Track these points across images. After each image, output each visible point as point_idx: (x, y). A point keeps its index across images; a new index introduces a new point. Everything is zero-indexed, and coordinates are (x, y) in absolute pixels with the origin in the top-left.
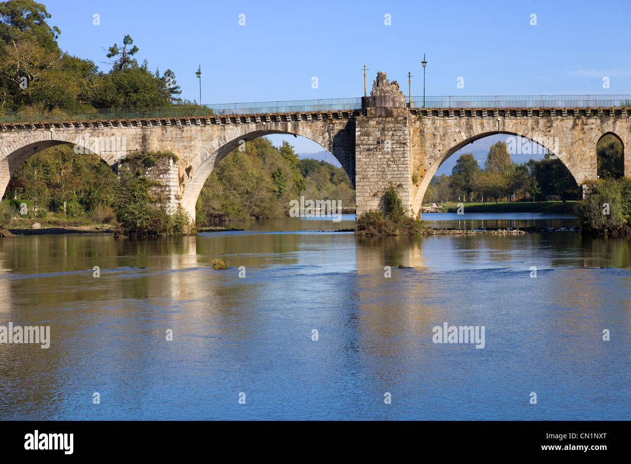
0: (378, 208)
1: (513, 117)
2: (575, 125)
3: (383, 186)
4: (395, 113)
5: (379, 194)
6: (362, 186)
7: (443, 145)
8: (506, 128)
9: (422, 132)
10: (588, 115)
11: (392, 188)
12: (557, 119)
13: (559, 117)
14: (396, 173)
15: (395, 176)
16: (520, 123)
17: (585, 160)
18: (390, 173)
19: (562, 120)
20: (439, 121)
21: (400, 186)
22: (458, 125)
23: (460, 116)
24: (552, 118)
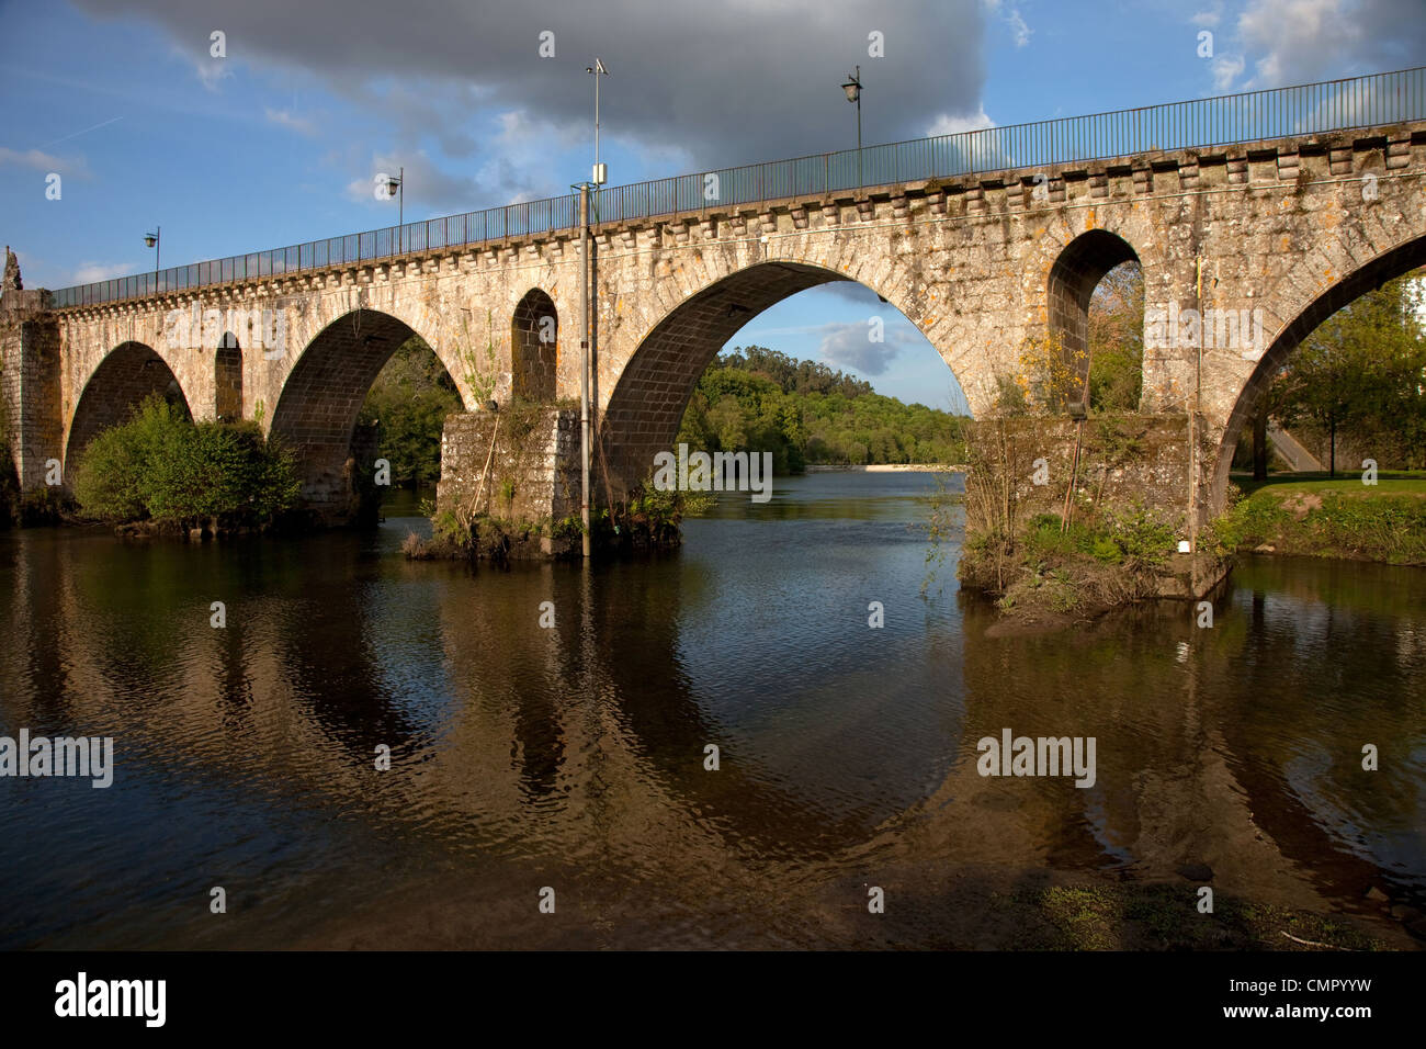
8: (135, 335)
22: (99, 333)
23: (101, 318)
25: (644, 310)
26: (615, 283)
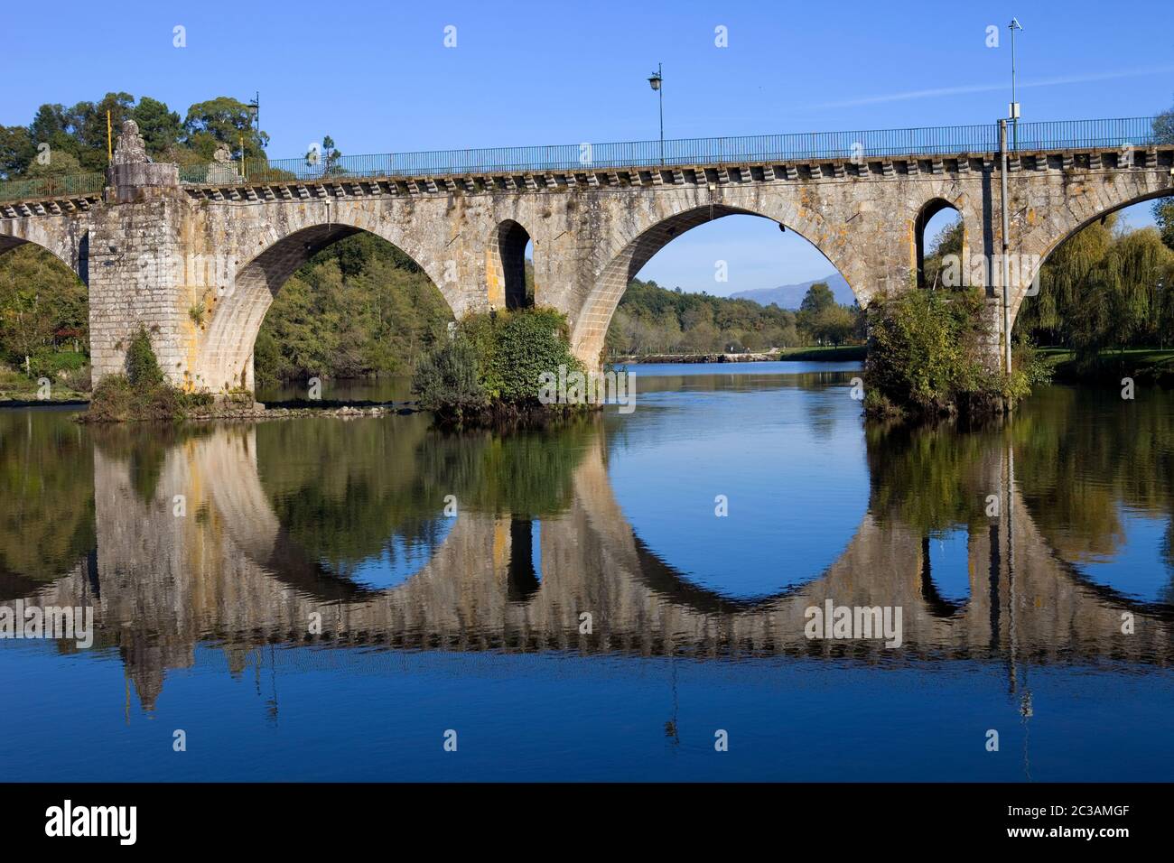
0: (125, 370)
1: (350, 197)
2: (451, 208)
3: (128, 329)
4: (147, 195)
5: (123, 343)
6: (100, 330)
7: (243, 252)
8: (339, 218)
9: (208, 229)
10: (470, 188)
11: (143, 333)
12: (422, 198)
13: (425, 194)
14: (149, 305)
15: (148, 311)
16: (363, 207)
17: (467, 275)
18: (139, 305)
19: (429, 200)
20: (235, 208)
21: (155, 328)
22: (265, 215)
23: (267, 200)
24: (414, 195)
25: (1056, 221)
26: (1026, 198)
